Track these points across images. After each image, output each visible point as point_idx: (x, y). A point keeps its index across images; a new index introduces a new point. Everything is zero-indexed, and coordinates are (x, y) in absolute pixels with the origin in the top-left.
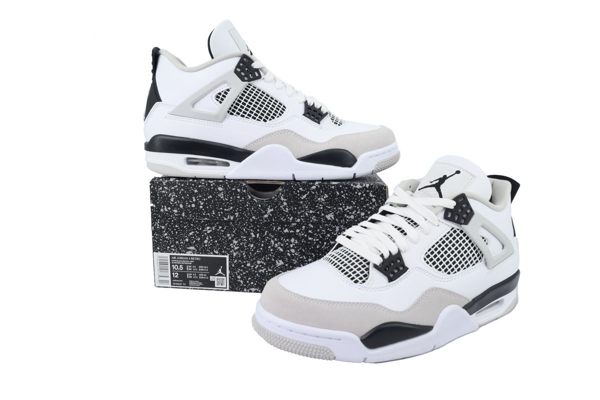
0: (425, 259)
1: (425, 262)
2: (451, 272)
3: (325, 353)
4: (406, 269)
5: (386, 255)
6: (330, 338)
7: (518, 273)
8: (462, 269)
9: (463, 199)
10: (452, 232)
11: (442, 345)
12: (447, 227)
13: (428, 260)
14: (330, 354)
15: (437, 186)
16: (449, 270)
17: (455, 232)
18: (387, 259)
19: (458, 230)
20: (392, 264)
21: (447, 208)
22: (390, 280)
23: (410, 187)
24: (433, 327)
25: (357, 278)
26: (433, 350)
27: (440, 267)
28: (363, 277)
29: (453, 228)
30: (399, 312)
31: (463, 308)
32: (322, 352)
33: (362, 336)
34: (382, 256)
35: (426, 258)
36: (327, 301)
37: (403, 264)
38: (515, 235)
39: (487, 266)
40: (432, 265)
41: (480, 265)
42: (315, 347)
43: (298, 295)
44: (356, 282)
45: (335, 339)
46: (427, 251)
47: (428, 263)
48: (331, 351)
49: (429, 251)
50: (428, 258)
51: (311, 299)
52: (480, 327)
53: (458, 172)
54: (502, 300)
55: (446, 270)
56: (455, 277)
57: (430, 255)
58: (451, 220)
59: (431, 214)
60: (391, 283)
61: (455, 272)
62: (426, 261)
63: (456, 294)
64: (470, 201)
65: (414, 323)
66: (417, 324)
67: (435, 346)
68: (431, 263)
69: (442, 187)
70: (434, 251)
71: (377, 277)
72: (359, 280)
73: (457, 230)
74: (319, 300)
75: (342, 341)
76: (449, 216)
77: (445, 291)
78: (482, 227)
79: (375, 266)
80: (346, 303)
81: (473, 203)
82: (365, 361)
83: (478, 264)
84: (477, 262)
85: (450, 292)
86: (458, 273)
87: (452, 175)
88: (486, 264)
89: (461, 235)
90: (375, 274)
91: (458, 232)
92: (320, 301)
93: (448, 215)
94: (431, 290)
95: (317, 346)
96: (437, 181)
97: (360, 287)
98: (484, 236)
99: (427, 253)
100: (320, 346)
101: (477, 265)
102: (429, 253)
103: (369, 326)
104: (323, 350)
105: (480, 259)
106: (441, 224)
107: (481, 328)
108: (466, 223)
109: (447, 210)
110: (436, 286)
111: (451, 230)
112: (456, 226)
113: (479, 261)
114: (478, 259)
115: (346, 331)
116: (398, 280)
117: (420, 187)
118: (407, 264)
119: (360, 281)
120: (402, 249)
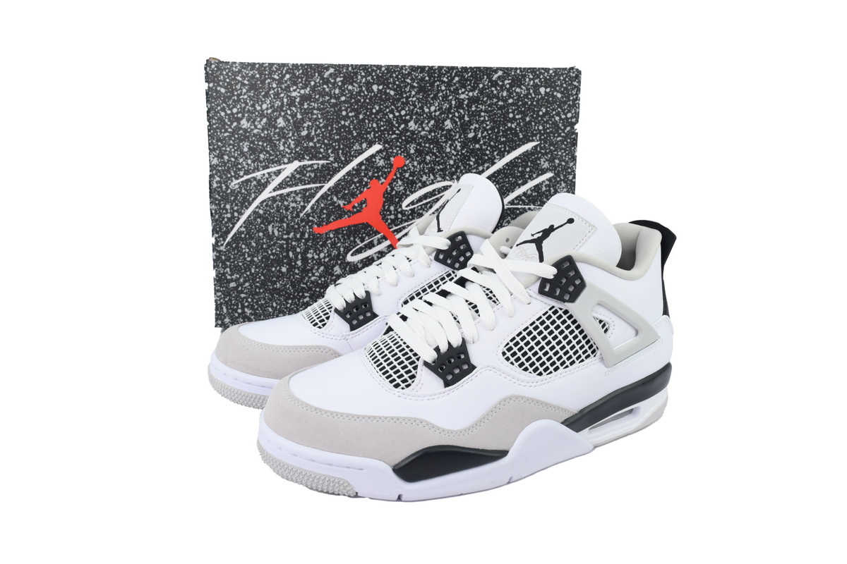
0: (504, 354)
1: (503, 358)
2: (543, 372)
3: (342, 488)
4: (472, 368)
5: (444, 348)
6: (348, 467)
7: (668, 367)
8: (561, 368)
9: (569, 264)
10: (550, 313)
11: (523, 476)
12: (543, 305)
13: (508, 354)
14: (348, 488)
15: (538, 242)
16: (541, 369)
17: (556, 312)
18: (446, 353)
19: (561, 309)
20: (453, 361)
21: (543, 278)
22: (447, 384)
23: (507, 240)
24: (508, 452)
25: (398, 381)
26: (509, 483)
27: (527, 365)
28: (408, 379)
29: (553, 307)
30: (454, 431)
31: (562, 423)
32: (337, 485)
33: (396, 465)
34: (437, 349)
35: (506, 352)
36: (348, 415)
37: (467, 361)
38: (666, 312)
39: (604, 363)
40: (514, 362)
41: (592, 362)
42: (327, 479)
43: (307, 405)
44: (397, 386)
45: (355, 469)
46: (508, 340)
47: (508, 359)
48: (349, 484)
49: (512, 341)
50: (509, 351)
51: (324, 410)
52: (595, 447)
53: (571, 221)
54: (637, 408)
55: (536, 369)
56: (549, 380)
57: (513, 347)
58: (550, 294)
59: (518, 287)
60: (447, 388)
61: (551, 372)
62: (506, 356)
63: (549, 404)
64: (581, 267)
65: (477, 448)
66: (480, 448)
67: (511, 478)
68: (512, 359)
69: (545, 244)
70: (520, 341)
71: (427, 380)
72: (401, 383)
73: (559, 310)
74: (336, 412)
75: (365, 471)
76: (547, 289)
77: (530, 401)
78: (599, 304)
79: (426, 364)
80: (375, 417)
81: (584, 270)
82: (399, 499)
83: (589, 360)
84: (588, 356)
85: (538, 402)
86: (570, 367)
87: (561, 226)
88: (602, 359)
89: (565, 317)
90: (424, 375)
91: (560, 312)
92: (337, 414)
93: (545, 287)
94: (507, 398)
95: (329, 477)
96: (540, 235)
97: (400, 394)
98: (602, 318)
99: (508, 344)
100: (333, 477)
101: (587, 361)
102: (511, 344)
103: (405, 451)
104: (339, 482)
105: (593, 352)
106: (533, 301)
107: (597, 449)
108: (573, 299)
109: (544, 281)
110: (517, 394)
111: (550, 309)
112: (557, 305)
113: (592, 356)
114: (589, 352)
115: (371, 458)
116: (457, 384)
117: (518, 242)
118: (474, 361)
119: (403, 385)
120: (468, 338)
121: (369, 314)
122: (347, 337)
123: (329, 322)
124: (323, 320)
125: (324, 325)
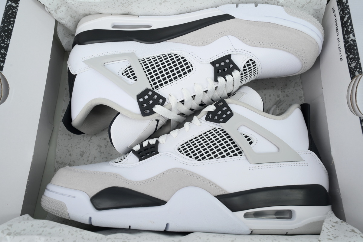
0: (179, 149)
1: (177, 151)
4: (157, 153)
8: (214, 158)
9: (223, 104)
10: (212, 131)
12: (208, 127)
13: (182, 149)
14: (65, 210)
19: (219, 129)
27: (192, 154)
29: (215, 128)
30: (133, 181)
34: (141, 145)
39: (248, 161)
40: (184, 153)
46: (183, 143)
53: (235, 94)
56: (204, 163)
60: (139, 162)
61: (207, 160)
70: (190, 143)
84: (236, 155)
89: (221, 132)
93: (209, 117)
98: (247, 134)
101: (234, 157)
102: (185, 145)
103: (100, 187)
105: (239, 153)
106: (202, 124)
108: (224, 121)
109: (208, 114)
116: (146, 160)
118: (159, 150)
121: (217, 65)
122: (234, 50)
123: (244, 63)
124: (248, 65)
125: (248, 62)
